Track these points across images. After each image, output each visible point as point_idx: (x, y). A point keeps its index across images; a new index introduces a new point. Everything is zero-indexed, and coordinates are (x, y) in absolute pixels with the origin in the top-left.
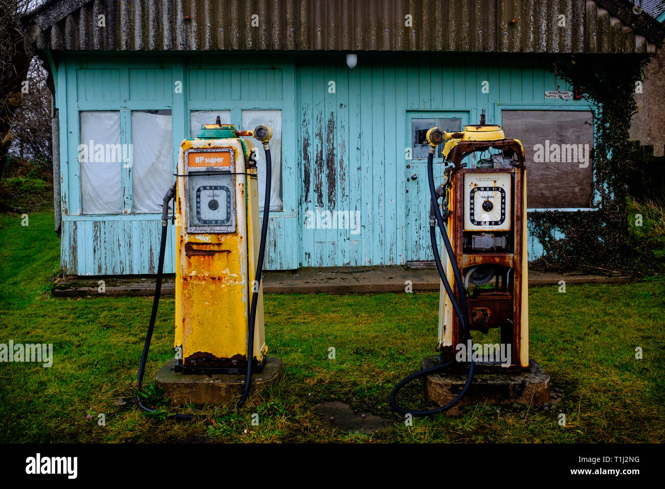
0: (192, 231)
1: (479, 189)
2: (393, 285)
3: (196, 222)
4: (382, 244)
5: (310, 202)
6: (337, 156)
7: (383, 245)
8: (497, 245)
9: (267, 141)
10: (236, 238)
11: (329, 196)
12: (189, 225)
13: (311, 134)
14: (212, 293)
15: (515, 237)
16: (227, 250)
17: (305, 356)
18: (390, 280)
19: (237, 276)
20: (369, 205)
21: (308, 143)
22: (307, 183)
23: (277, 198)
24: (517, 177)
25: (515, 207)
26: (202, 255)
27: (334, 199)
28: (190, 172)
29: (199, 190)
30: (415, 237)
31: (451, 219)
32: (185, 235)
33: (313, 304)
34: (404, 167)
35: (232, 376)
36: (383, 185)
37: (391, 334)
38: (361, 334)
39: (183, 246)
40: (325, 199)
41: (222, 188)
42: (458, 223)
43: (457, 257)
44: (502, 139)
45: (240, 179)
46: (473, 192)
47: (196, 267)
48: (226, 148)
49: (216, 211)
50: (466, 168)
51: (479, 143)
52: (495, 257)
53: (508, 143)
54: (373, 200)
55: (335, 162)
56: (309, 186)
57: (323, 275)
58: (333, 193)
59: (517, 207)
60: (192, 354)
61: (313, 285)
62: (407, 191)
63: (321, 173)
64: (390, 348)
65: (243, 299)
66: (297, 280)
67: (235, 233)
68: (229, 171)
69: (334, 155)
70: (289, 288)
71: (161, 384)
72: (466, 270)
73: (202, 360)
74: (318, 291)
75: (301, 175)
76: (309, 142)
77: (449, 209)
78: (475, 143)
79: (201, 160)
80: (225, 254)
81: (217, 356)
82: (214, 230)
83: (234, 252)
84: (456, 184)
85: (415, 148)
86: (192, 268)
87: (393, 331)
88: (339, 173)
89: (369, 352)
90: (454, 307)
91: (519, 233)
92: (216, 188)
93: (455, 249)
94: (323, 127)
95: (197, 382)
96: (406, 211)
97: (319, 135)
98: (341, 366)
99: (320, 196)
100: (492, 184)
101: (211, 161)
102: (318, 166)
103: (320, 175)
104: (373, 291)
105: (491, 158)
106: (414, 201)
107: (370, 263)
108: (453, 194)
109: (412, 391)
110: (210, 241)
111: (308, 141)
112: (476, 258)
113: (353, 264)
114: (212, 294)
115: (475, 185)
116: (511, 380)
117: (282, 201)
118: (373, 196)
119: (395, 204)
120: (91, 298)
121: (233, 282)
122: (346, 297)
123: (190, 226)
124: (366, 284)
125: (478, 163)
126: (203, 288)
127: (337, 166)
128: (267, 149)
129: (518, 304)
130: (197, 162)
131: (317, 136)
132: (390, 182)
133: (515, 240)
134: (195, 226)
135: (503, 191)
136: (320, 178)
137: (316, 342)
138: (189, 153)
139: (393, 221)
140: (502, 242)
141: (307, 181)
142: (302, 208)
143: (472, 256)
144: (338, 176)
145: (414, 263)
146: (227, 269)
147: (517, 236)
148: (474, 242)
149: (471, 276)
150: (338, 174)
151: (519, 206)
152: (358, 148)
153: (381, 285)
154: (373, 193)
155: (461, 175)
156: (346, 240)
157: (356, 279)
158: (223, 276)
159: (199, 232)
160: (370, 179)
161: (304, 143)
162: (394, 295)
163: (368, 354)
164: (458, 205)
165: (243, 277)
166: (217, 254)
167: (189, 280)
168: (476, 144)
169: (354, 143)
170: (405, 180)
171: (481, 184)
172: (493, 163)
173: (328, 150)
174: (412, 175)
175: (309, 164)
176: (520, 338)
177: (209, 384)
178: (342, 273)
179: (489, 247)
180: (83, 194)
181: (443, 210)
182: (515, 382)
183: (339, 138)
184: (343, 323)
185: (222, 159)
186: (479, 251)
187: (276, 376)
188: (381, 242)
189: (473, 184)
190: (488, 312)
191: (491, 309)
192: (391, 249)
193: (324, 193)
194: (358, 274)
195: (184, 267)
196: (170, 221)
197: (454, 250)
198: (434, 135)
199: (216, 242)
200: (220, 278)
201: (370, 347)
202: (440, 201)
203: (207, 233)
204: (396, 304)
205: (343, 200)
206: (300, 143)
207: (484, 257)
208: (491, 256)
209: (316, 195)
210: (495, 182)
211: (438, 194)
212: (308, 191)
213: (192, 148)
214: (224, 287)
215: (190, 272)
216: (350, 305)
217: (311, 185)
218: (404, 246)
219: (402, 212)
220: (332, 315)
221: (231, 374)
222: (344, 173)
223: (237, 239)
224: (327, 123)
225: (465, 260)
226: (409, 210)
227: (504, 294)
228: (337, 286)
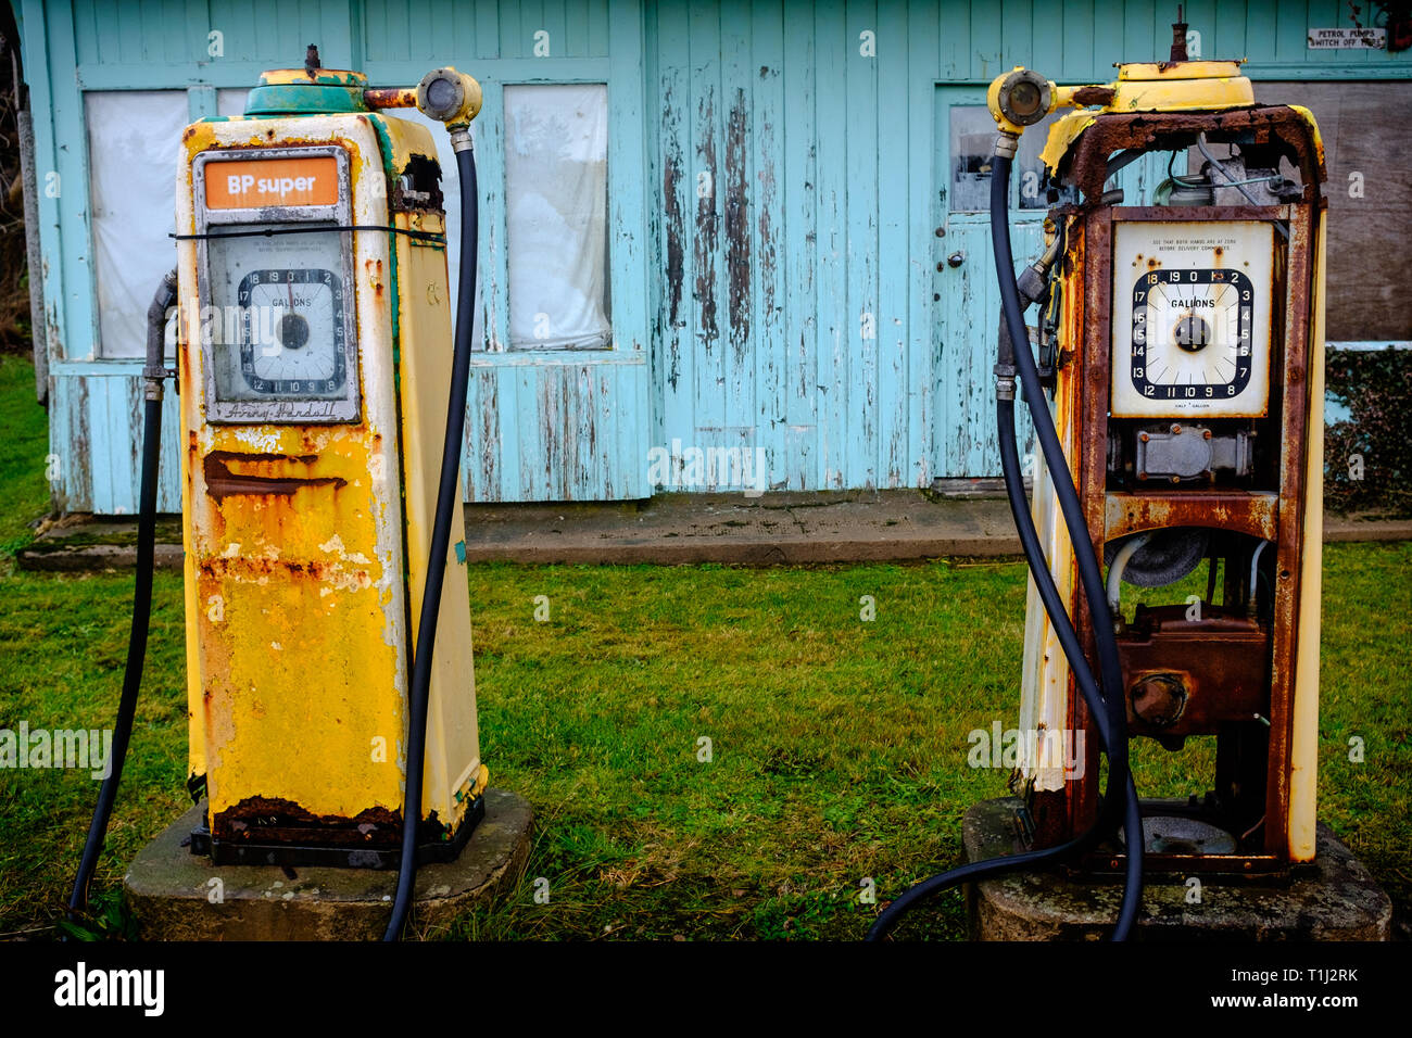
0: (222, 418)
1: (1165, 276)
2: (897, 544)
3: (242, 386)
4: (870, 433)
5: (684, 324)
6: (752, 205)
7: (874, 438)
8: (1218, 464)
9: (461, 120)
10: (360, 441)
11: (733, 310)
12: (212, 398)
13: (684, 147)
14: (290, 612)
15: (1284, 440)
16: (335, 479)
17: (619, 780)
18: (891, 528)
19: (367, 561)
20: (838, 333)
21: (677, 171)
22: (674, 274)
23: (596, 314)
24: (1297, 236)
25: (1287, 339)
26: (256, 493)
27: (746, 316)
28: (210, 226)
29: (245, 286)
30: (957, 417)
31: (1066, 377)
32: (202, 430)
33: (680, 598)
34: (928, 234)
35: (359, 874)
36: (874, 278)
37: (881, 701)
38: (795, 698)
39: (199, 465)
40: (722, 318)
41: (320, 276)
42: (1091, 391)
43: (1086, 504)
44: (1248, 104)
45: (370, 247)
46: (1143, 286)
47: (239, 530)
48: (322, 143)
49: (302, 351)
50: (1120, 204)
51: (1169, 117)
52: (1212, 504)
53: (1269, 117)
54: (847, 320)
55: (750, 221)
56: (680, 284)
57: (718, 514)
58: (743, 302)
59: (1295, 337)
60: (235, 803)
61: (688, 543)
62: (937, 297)
63: (711, 250)
64: (873, 755)
65: (388, 637)
66: (648, 527)
67: (357, 423)
68: (334, 221)
69: (744, 202)
70: (623, 550)
71: (135, 896)
72: (1116, 546)
73: (268, 821)
74: (699, 559)
75: (659, 255)
76: (680, 167)
77: (1062, 343)
78: (1156, 117)
79: (245, 185)
80: (330, 488)
81: (312, 811)
82: (290, 414)
83: (357, 484)
84: (1086, 260)
85: (957, 185)
86: (229, 534)
87: (889, 691)
88: (757, 248)
89: (813, 765)
90: (1072, 668)
91: (1298, 424)
92: (300, 276)
93: (1081, 477)
94: (717, 129)
95: (244, 896)
96: (933, 349)
97: (707, 150)
98: (725, 816)
99: (710, 309)
100: (1207, 261)
101: (276, 189)
102: (704, 230)
103: (709, 256)
104: (843, 557)
105: (1203, 172)
106: (955, 323)
107: (840, 482)
108: (1077, 294)
109: (933, 919)
110: (280, 450)
111: (676, 164)
112: (1151, 506)
113: (794, 485)
114: (289, 618)
115: (1152, 263)
116: (1258, 910)
117: (610, 322)
118: (847, 309)
119: (905, 331)
120: (114, 575)
121: (356, 581)
122: (772, 574)
123: (218, 400)
124: (824, 540)
125: (1161, 189)
126: (263, 598)
127: (753, 231)
128: (463, 147)
129: (1286, 661)
130: (231, 191)
131: (700, 151)
132: (893, 273)
133: (1285, 449)
134: (232, 400)
135: (1244, 284)
136: (709, 263)
137: (663, 726)
138: (207, 163)
139: (900, 374)
140: (1236, 454)
141: (675, 271)
142: (661, 342)
143: (1135, 502)
144: (757, 258)
145: (954, 482)
146: (336, 539)
147: (1291, 434)
148: (1144, 454)
149: (1130, 565)
150: (757, 253)
151: (1300, 334)
152: (807, 184)
153: (867, 544)
154: (847, 300)
155: (1104, 229)
156: (778, 425)
157: (802, 525)
158: (323, 561)
159: (245, 419)
160: (840, 264)
161: (667, 171)
162: (898, 571)
163: (808, 771)
164: (1094, 331)
165: (385, 565)
166: (303, 491)
167: (219, 571)
168: (1159, 122)
169: (798, 172)
170: (931, 266)
171: (1172, 261)
172: (1211, 191)
173: (729, 189)
174: (949, 254)
175: (681, 226)
176: (1289, 770)
177: (279, 903)
178: (766, 508)
179: (1194, 471)
180: (103, 307)
181: (1042, 347)
182: (1277, 922)
183: (759, 158)
184: (751, 658)
185: (312, 180)
186: (1159, 485)
187: (500, 873)
188: (867, 428)
189: (1145, 261)
190: (1187, 684)
191: (1194, 676)
192: (893, 448)
193: (718, 302)
194: (808, 512)
195: (201, 532)
196: (169, 383)
197: (1075, 478)
198: (1015, 95)
199: (299, 450)
200: (316, 567)
201: (815, 747)
202: (1031, 316)
203: (270, 423)
204: (903, 598)
205: (769, 319)
206: (656, 168)
207: (1178, 503)
208: (1202, 502)
209: (699, 307)
210: (1219, 252)
211: (1026, 296)
212: (676, 296)
213: (214, 147)
214: (327, 597)
215: (224, 548)
216: (777, 602)
217: (686, 280)
218: (929, 441)
219: (922, 350)
220: (727, 633)
221: (357, 868)
222: (772, 249)
223: (362, 441)
224: (727, 118)
225: (1113, 513)
226: (942, 345)
227: (1240, 624)
228: (749, 546)
